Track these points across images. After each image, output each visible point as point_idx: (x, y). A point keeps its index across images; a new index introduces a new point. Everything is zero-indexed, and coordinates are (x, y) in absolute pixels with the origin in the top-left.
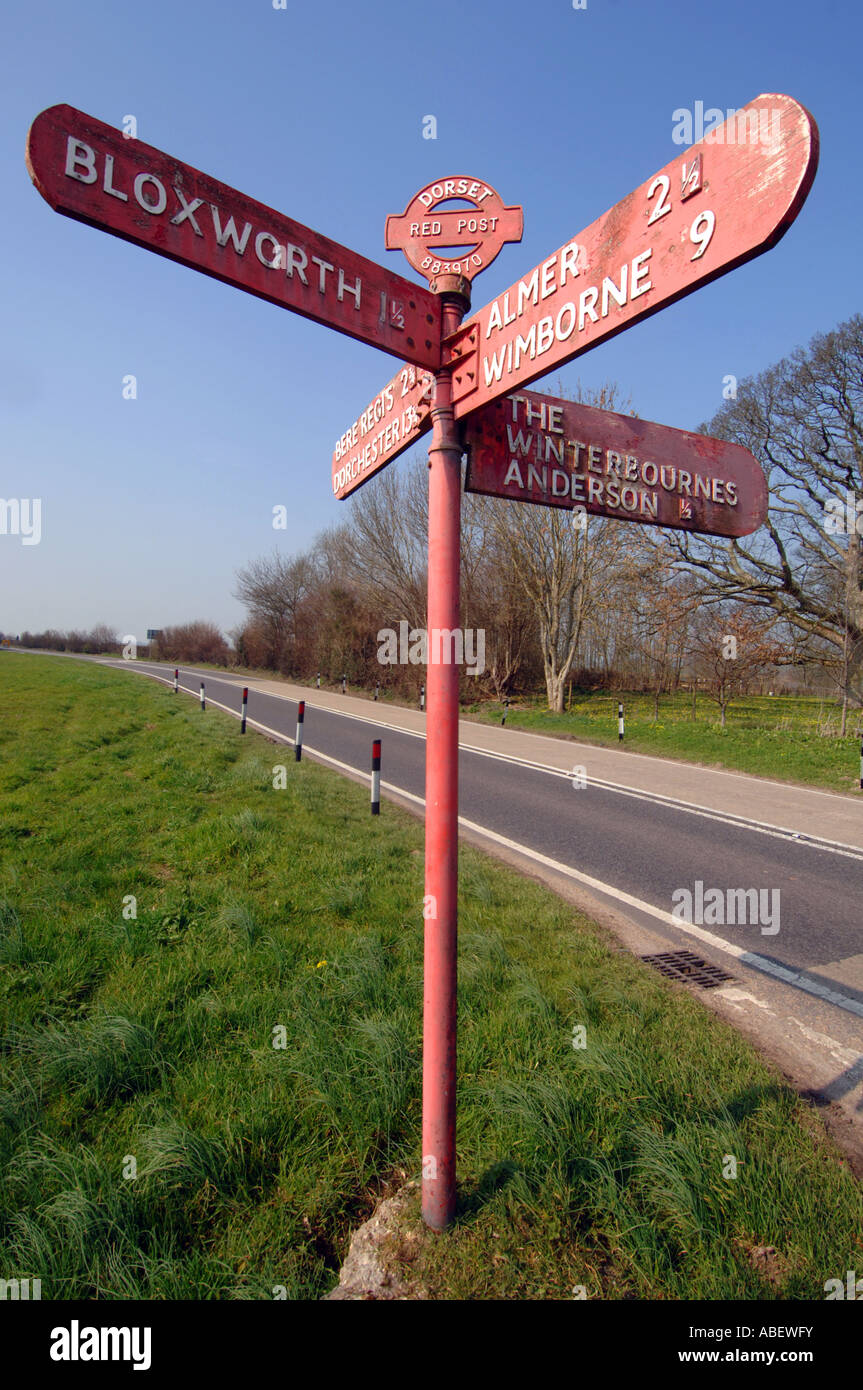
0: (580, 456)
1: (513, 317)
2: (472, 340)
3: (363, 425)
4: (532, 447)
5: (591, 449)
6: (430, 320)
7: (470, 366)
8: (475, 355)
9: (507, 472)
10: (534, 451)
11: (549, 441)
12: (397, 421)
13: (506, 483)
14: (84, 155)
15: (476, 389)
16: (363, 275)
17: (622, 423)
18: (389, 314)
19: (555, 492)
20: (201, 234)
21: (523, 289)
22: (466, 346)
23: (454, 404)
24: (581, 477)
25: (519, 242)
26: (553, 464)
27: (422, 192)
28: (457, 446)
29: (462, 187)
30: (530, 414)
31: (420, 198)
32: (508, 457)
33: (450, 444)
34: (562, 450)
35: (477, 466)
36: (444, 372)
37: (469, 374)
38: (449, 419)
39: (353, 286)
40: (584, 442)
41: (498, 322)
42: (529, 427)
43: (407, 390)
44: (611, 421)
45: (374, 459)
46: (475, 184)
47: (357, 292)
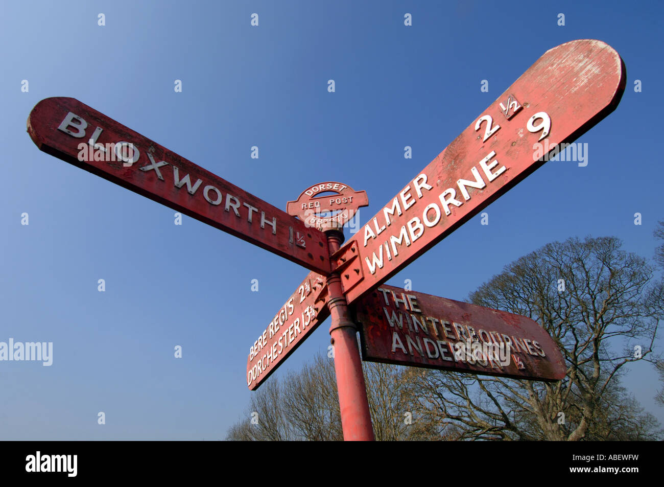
0: (438, 328)
1: (384, 228)
2: (353, 250)
3: (271, 330)
4: (404, 323)
5: (442, 322)
6: (321, 245)
7: (355, 265)
8: (358, 258)
9: (392, 342)
10: (406, 325)
11: (414, 318)
12: (298, 320)
13: (394, 350)
14: (78, 123)
15: (363, 279)
16: (277, 217)
17: (454, 305)
18: (295, 239)
19: (430, 356)
20: (162, 178)
21: (386, 210)
22: (348, 255)
23: (345, 294)
24: (444, 343)
25: (367, 206)
26: (422, 334)
27: (308, 190)
28: (352, 324)
29: (329, 186)
30: (396, 300)
31: (306, 193)
32: (390, 331)
33: (346, 323)
34: (424, 324)
35: (369, 339)
36: (334, 275)
37: (355, 270)
38: (342, 305)
39: (271, 221)
40: (437, 318)
41: (372, 234)
42: (398, 309)
43: (304, 297)
44: (447, 303)
45: (280, 352)
46: (336, 184)
47: (274, 224)
